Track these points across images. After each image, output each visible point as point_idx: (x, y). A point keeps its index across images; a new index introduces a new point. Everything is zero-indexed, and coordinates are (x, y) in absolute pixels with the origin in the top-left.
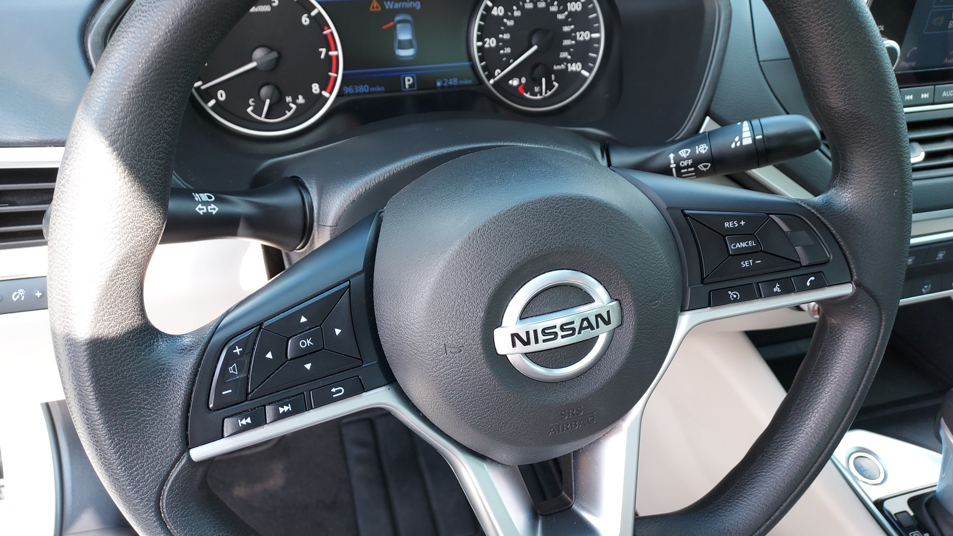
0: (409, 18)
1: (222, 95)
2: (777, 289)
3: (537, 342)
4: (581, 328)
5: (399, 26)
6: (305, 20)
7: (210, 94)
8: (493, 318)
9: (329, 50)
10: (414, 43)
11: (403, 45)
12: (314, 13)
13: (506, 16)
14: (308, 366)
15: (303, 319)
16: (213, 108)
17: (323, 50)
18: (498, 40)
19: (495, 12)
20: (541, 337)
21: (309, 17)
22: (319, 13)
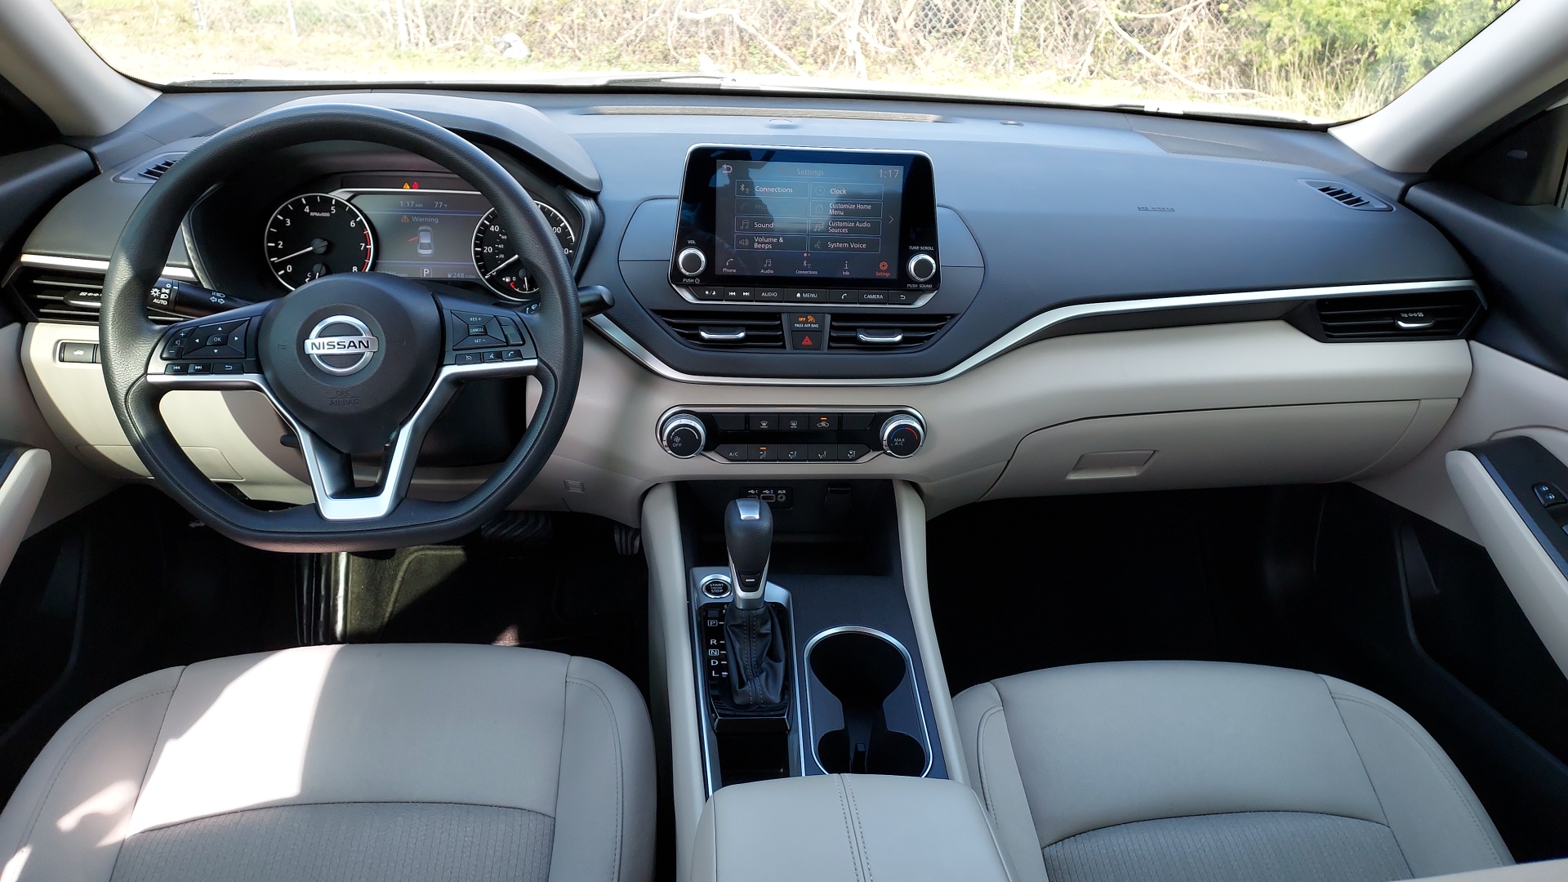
0: (430, 228)
1: (289, 269)
2: (492, 356)
3: (324, 348)
4: (349, 346)
5: (421, 233)
6: (353, 224)
7: (282, 265)
8: (306, 334)
9: (367, 244)
10: (433, 246)
11: (423, 247)
12: (358, 220)
13: (500, 232)
14: (216, 351)
15: (220, 329)
16: (281, 276)
17: (363, 245)
18: (494, 248)
19: (492, 228)
20: (326, 347)
21: (355, 222)
22: (361, 220)
